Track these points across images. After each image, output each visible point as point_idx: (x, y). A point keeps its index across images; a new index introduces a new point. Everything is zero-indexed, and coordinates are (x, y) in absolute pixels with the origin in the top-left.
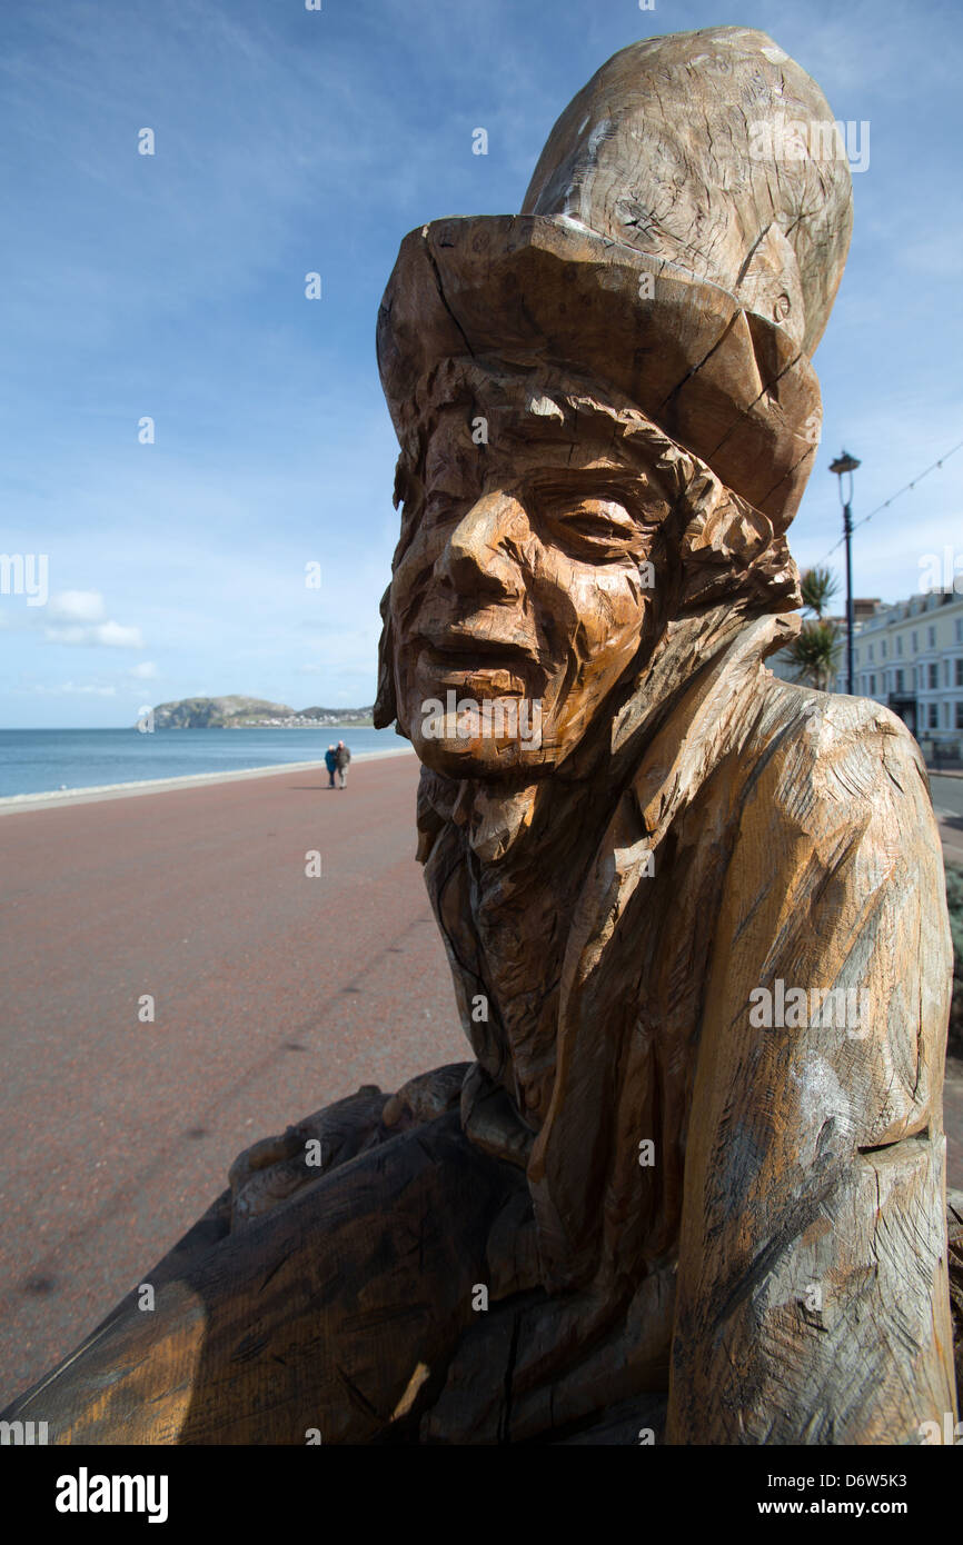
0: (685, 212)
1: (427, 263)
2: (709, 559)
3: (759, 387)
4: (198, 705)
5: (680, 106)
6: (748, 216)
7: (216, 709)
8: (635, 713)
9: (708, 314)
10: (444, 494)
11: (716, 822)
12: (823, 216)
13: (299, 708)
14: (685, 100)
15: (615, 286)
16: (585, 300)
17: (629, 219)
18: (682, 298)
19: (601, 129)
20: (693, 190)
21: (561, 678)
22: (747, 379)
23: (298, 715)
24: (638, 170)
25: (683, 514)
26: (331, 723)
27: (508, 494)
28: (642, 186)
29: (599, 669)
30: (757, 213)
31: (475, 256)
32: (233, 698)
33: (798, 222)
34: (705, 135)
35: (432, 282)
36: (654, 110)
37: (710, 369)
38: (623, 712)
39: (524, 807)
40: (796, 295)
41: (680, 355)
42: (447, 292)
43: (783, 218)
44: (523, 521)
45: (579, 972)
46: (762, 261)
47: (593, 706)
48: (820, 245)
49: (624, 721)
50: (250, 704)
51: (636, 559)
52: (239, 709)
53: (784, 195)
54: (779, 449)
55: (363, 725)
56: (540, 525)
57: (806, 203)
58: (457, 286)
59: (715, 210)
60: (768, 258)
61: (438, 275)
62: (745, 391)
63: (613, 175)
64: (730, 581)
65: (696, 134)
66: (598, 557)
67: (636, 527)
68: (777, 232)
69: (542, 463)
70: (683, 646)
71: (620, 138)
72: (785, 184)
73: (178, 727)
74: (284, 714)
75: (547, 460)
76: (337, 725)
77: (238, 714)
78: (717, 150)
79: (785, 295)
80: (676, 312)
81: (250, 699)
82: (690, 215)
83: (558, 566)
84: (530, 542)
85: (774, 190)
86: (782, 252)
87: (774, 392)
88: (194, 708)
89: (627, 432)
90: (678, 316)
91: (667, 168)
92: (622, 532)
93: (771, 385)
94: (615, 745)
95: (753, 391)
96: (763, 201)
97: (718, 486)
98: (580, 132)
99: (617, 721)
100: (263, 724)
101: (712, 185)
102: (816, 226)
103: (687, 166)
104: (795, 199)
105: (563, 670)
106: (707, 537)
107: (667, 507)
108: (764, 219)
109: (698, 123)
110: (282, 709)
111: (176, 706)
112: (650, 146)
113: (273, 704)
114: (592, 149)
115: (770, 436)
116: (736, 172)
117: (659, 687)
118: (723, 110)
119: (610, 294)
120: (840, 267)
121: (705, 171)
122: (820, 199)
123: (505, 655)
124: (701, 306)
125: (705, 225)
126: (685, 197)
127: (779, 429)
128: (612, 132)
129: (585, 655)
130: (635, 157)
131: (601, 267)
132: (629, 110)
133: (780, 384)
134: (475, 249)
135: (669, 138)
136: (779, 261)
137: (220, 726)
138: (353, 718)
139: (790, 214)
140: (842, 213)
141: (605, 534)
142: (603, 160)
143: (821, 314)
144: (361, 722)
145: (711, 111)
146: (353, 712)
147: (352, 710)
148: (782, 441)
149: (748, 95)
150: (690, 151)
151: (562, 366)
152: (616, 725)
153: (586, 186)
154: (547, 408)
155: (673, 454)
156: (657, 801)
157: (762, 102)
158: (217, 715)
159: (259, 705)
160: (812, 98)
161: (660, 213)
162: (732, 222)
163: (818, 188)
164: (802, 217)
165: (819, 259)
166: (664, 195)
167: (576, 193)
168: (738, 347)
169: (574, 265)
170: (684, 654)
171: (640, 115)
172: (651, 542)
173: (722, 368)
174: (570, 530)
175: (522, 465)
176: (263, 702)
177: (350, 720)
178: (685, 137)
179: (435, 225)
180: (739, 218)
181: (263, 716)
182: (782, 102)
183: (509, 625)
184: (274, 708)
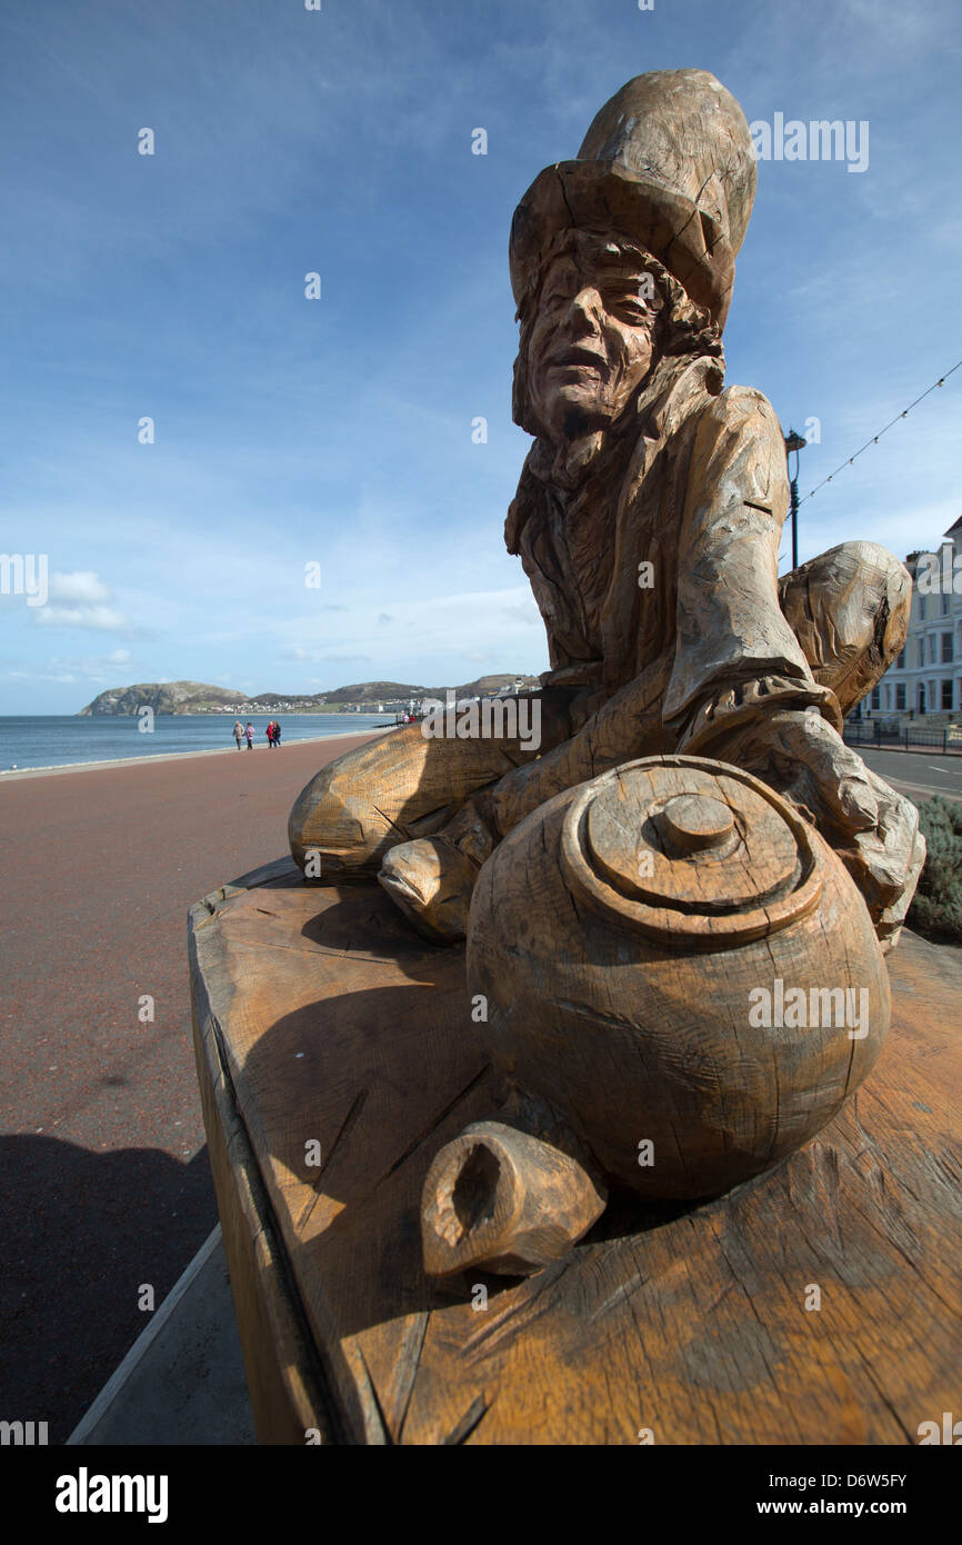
0: (672, 166)
1: (558, 181)
2: (682, 326)
3: (705, 250)
4: (147, 692)
5: (669, 113)
6: (701, 169)
7: (166, 695)
8: (647, 397)
9: (683, 209)
10: (558, 296)
11: (686, 438)
12: (739, 173)
13: (252, 695)
14: (672, 110)
15: (645, 194)
16: (632, 199)
17: (646, 167)
18: (672, 201)
19: (632, 122)
20: (675, 155)
21: (617, 373)
22: (699, 244)
23: (251, 701)
24: (651, 143)
25: (669, 306)
26: (285, 710)
27: (595, 288)
28: (652, 151)
29: (633, 371)
30: (705, 168)
31: (583, 178)
32: (183, 684)
33: (726, 175)
34: (681, 128)
35: (559, 190)
36: (657, 114)
37: (683, 237)
38: (642, 395)
39: (597, 440)
40: (724, 212)
41: (670, 229)
42: (567, 195)
43: (718, 172)
44: (600, 303)
45: (627, 502)
46: (707, 193)
47: (629, 392)
48: (738, 189)
49: (643, 400)
50: (201, 690)
51: (648, 326)
52: (190, 696)
53: (719, 160)
54: (714, 283)
55: (318, 712)
56: (606, 306)
57: (731, 166)
58: (573, 192)
59: (686, 165)
60: (710, 191)
61: (564, 188)
62: (698, 249)
63: (638, 146)
64: (691, 339)
65: (677, 127)
66: (632, 322)
67: (649, 311)
68: (715, 179)
69: (608, 276)
70: (669, 369)
71: (641, 127)
72: (720, 154)
73: (127, 714)
74: (237, 701)
75: (611, 274)
76: (291, 711)
77: (189, 701)
78: (687, 136)
79: (718, 212)
80: (669, 207)
81: (202, 686)
82: (674, 167)
83: (614, 322)
84: (603, 313)
85: (714, 157)
86: (717, 187)
87: (711, 253)
88: (143, 695)
89: (647, 262)
90: (670, 209)
91: (664, 143)
92: (643, 312)
93: (710, 249)
94: (639, 410)
95: (702, 250)
96: (709, 163)
97: (685, 295)
98: (620, 121)
99: (640, 399)
100: (214, 711)
101: (684, 153)
102: (736, 178)
103: (672, 142)
104: (725, 163)
105: (617, 369)
106: (681, 316)
107: (663, 303)
108: (709, 171)
109: (678, 121)
110: (234, 695)
111: (124, 692)
112: (655, 132)
113: (226, 691)
114: (628, 132)
115: (709, 274)
116: (696, 147)
117: (659, 386)
118: (690, 115)
119: (642, 197)
120: (750, 203)
121: (681, 145)
122: (738, 164)
123: (592, 360)
124: (680, 205)
125: (681, 172)
126: (672, 159)
127: (714, 272)
128: (637, 124)
129: (628, 364)
130: (648, 137)
131: (640, 184)
132: (646, 113)
133: (715, 248)
134: (585, 174)
135: (664, 128)
136: (716, 194)
137: (171, 713)
138: (307, 704)
139: (722, 170)
140: (751, 172)
141: (635, 311)
142: (634, 138)
143: (740, 229)
144: (316, 709)
145: (684, 116)
146: (308, 699)
147: (307, 697)
148: (715, 278)
149: (702, 108)
150: (674, 135)
151: (618, 232)
152: (639, 400)
153: (626, 150)
154: (614, 248)
155: (666, 276)
156: (661, 414)
157: (709, 112)
158: (167, 702)
159: (211, 692)
160: (735, 110)
161: (660, 165)
162: (694, 172)
163: (737, 157)
164: (728, 172)
165: (738, 195)
166: (662, 157)
167: (621, 153)
168: (695, 227)
169: (629, 183)
170: (670, 373)
171: (650, 116)
172: (655, 319)
173: (688, 236)
174: (619, 308)
175: (599, 277)
176: (217, 689)
177: (306, 707)
178: (672, 128)
179: (562, 164)
180: (697, 170)
181: (215, 702)
182: (719, 111)
183: (595, 345)
184: (227, 695)
